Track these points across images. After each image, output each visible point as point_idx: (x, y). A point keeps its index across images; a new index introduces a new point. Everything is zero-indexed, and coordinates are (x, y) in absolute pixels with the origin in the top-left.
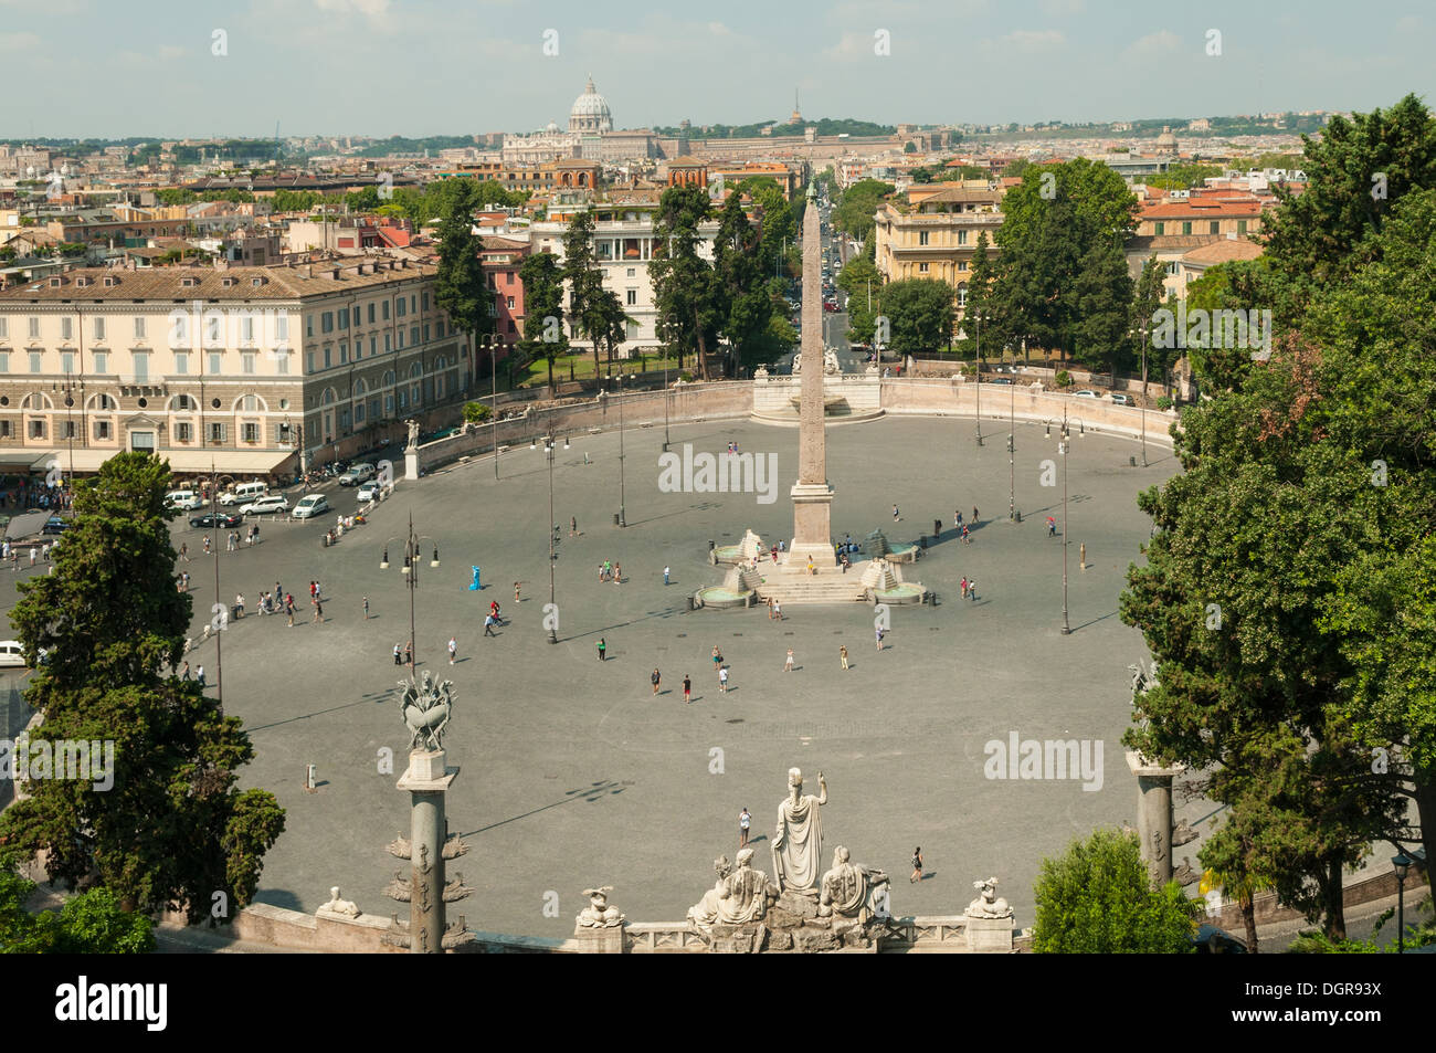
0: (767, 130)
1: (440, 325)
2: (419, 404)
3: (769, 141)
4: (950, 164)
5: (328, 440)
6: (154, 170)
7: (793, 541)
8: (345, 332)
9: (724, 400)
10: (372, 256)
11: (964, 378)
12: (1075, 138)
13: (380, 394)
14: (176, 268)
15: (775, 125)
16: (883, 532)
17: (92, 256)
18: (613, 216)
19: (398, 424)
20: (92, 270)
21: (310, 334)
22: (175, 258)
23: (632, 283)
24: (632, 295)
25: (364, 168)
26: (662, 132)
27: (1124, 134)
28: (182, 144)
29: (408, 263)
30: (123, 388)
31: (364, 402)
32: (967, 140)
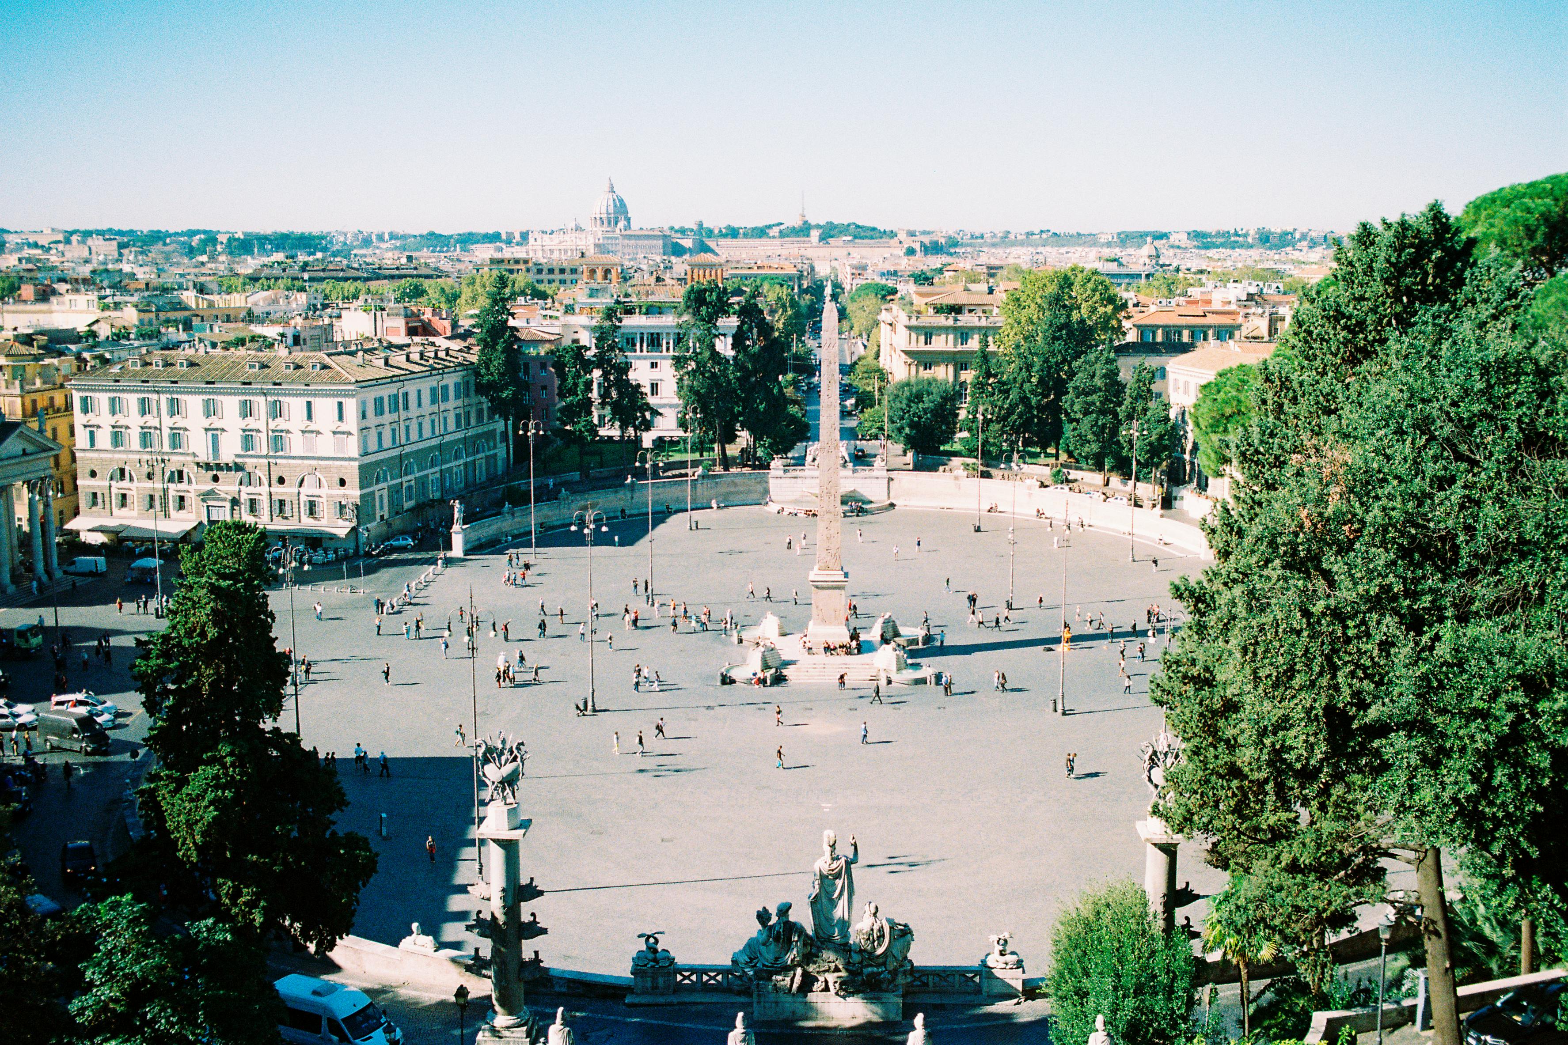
0: (775, 231)
1: (480, 413)
2: (462, 485)
3: (778, 242)
4: (948, 268)
5: (382, 517)
6: (213, 258)
7: (811, 623)
8: (395, 416)
9: (741, 489)
10: (417, 344)
11: (965, 473)
12: (1063, 246)
13: (427, 476)
14: (242, 351)
15: (782, 227)
16: (893, 618)
17: (164, 340)
18: (637, 310)
19: (443, 503)
20: (167, 352)
21: (364, 416)
22: (241, 342)
23: (655, 374)
24: (654, 388)
25: (404, 261)
26: (676, 231)
27: (1109, 244)
28: (237, 236)
29: (451, 352)
30: (198, 464)
31: (413, 483)
32: (962, 245)
